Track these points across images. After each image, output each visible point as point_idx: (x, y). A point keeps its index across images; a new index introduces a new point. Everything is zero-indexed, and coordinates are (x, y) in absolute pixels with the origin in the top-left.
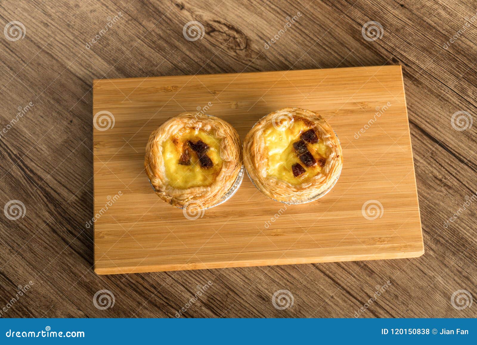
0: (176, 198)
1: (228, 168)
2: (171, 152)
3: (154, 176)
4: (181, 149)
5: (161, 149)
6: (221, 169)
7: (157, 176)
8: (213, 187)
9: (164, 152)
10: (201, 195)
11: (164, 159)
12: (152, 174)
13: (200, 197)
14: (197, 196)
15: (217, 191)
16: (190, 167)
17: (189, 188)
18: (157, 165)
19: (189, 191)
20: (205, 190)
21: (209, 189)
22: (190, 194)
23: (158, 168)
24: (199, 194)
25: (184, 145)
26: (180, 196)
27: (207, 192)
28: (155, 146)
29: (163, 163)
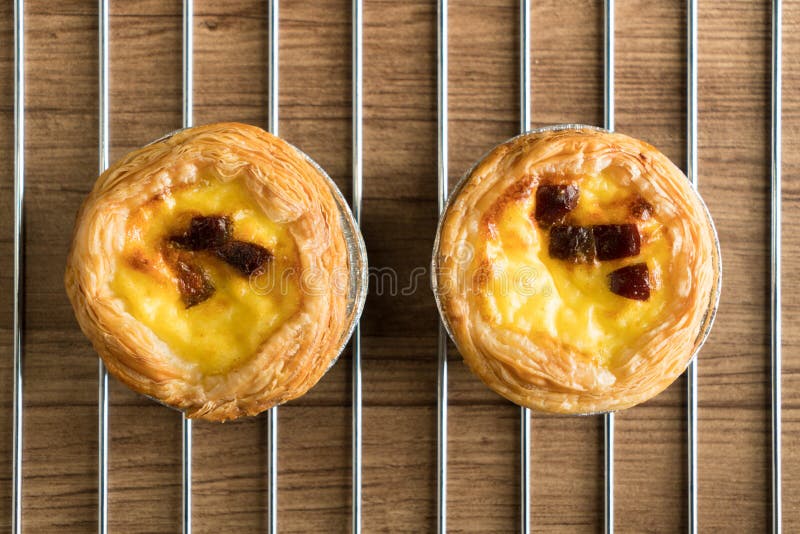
0: (246, 396)
1: (312, 236)
2: (149, 294)
3: (156, 381)
4: (164, 271)
5: (118, 305)
6: (296, 250)
7: (162, 377)
8: (311, 306)
9: (131, 308)
10: (298, 346)
11: (146, 324)
12: (147, 381)
13: (301, 351)
14: (292, 352)
15: (326, 308)
16: (219, 295)
17: (259, 351)
18: (141, 353)
19: (264, 357)
20: (298, 327)
21: (306, 317)
22: (270, 362)
23: (150, 356)
24: (292, 347)
25: (166, 255)
26: (253, 384)
27: (307, 330)
28: (101, 311)
29: (151, 336)
